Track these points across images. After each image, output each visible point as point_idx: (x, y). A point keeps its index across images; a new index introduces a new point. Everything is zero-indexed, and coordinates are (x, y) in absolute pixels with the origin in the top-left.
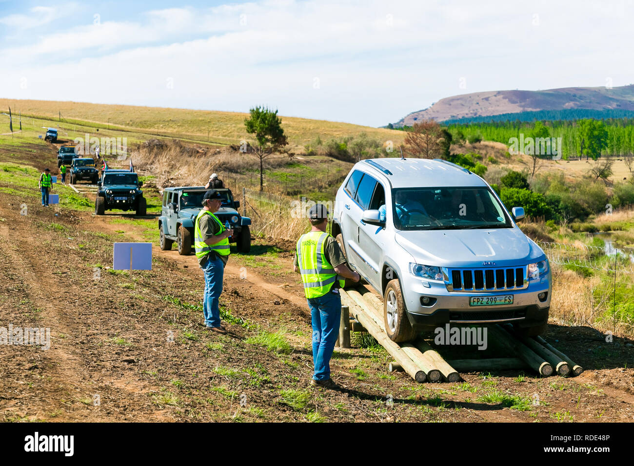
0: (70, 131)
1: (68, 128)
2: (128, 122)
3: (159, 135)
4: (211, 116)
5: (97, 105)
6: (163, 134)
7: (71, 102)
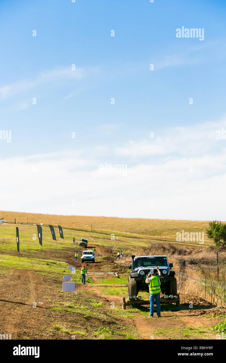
0: (98, 239)
1: (97, 236)
2: (143, 231)
3: (161, 240)
4: (203, 225)
5: (122, 219)
6: (165, 240)
7: (103, 217)
